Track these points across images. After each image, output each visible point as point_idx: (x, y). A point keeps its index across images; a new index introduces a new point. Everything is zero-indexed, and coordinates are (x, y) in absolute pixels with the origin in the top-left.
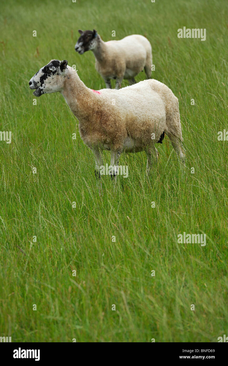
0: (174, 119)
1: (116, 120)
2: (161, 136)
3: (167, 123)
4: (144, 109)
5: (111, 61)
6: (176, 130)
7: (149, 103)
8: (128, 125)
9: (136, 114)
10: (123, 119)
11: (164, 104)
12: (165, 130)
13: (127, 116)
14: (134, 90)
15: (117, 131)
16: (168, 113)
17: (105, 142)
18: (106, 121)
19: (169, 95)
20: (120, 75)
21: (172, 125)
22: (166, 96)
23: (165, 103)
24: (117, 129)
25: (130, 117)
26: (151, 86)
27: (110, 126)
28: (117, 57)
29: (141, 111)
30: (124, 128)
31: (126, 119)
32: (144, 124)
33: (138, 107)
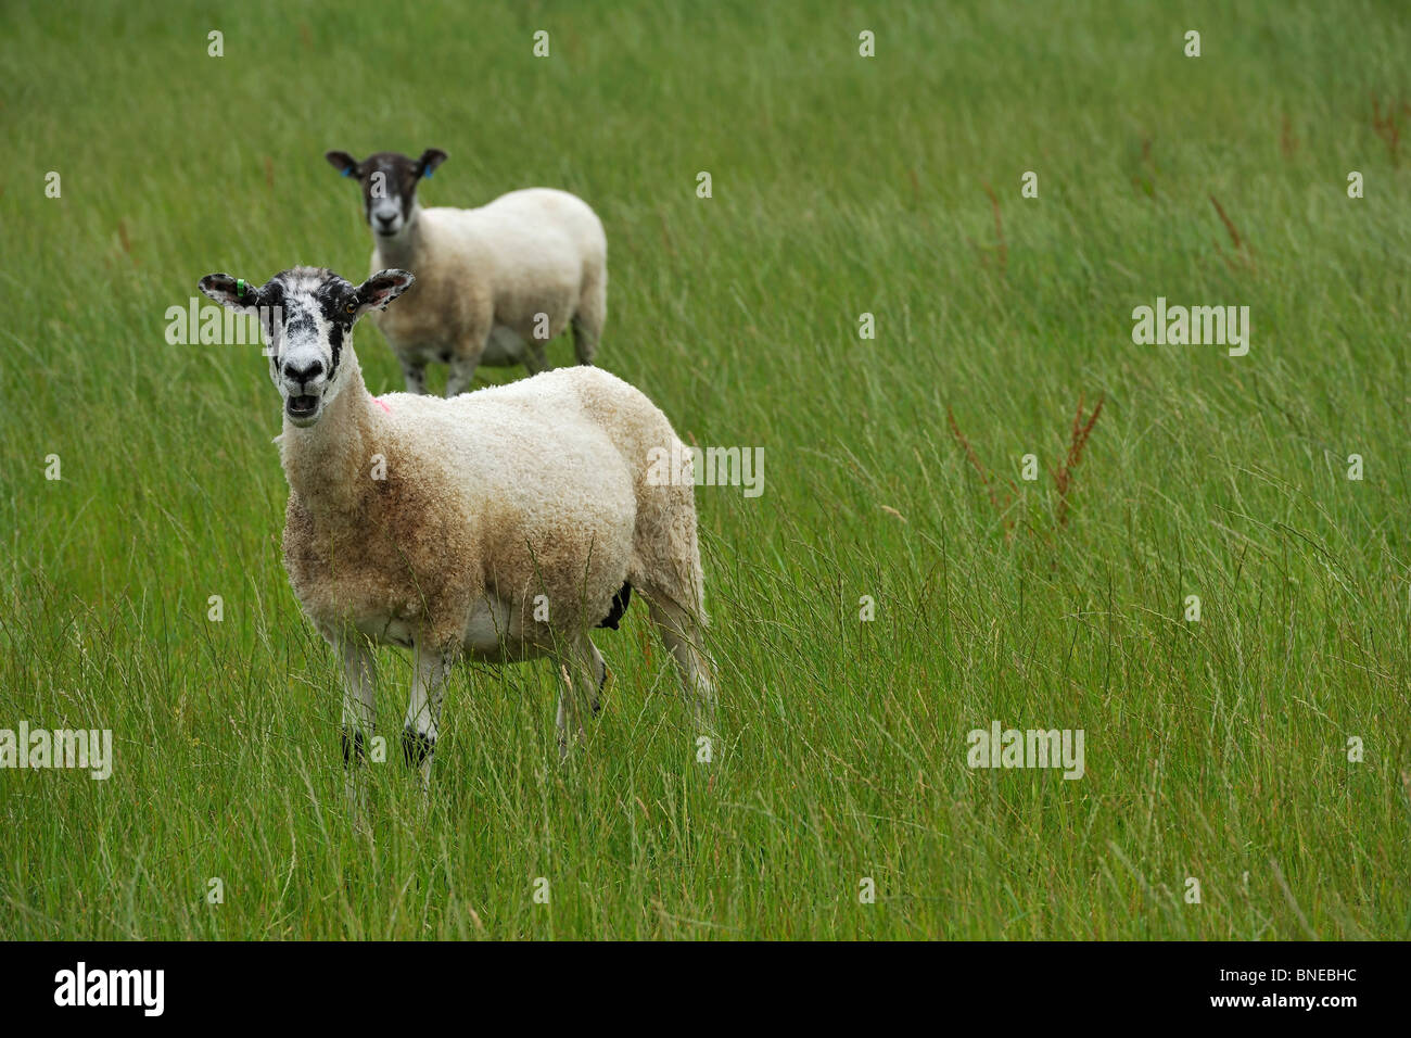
0: (672, 531)
1: (449, 523)
2: (615, 599)
3: (642, 547)
4: (552, 478)
5: (441, 287)
6: (677, 578)
7: (570, 457)
8: (489, 547)
9: (522, 498)
10: (473, 520)
11: (631, 470)
12: (631, 575)
13: (486, 507)
14: (512, 403)
15: (448, 569)
16: (645, 504)
17: (398, 613)
18: (414, 525)
19: (656, 432)
20: (469, 346)
21: (661, 556)
22: (641, 435)
23: (634, 465)
24: (451, 562)
25: (497, 510)
26: (579, 391)
27: (426, 549)
28: (461, 271)
29: (540, 487)
30: (473, 560)
31: (484, 518)
32: (551, 541)
33: (527, 471)
